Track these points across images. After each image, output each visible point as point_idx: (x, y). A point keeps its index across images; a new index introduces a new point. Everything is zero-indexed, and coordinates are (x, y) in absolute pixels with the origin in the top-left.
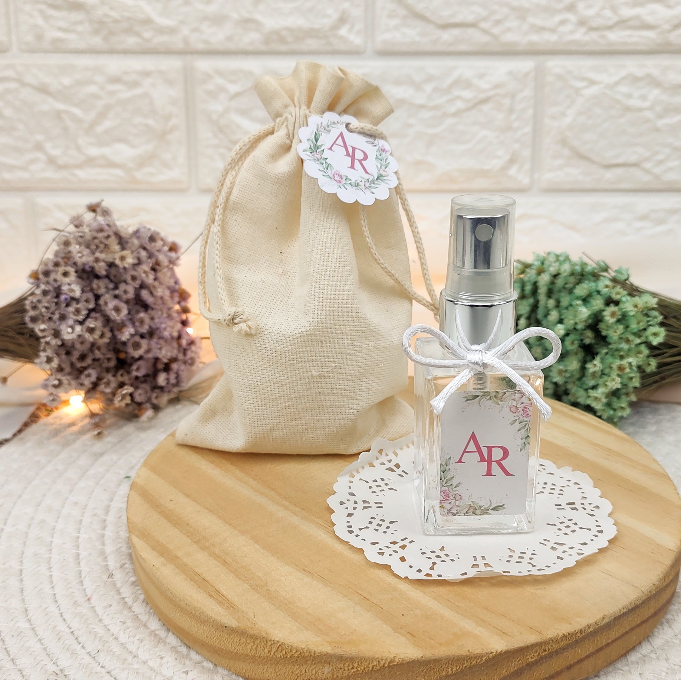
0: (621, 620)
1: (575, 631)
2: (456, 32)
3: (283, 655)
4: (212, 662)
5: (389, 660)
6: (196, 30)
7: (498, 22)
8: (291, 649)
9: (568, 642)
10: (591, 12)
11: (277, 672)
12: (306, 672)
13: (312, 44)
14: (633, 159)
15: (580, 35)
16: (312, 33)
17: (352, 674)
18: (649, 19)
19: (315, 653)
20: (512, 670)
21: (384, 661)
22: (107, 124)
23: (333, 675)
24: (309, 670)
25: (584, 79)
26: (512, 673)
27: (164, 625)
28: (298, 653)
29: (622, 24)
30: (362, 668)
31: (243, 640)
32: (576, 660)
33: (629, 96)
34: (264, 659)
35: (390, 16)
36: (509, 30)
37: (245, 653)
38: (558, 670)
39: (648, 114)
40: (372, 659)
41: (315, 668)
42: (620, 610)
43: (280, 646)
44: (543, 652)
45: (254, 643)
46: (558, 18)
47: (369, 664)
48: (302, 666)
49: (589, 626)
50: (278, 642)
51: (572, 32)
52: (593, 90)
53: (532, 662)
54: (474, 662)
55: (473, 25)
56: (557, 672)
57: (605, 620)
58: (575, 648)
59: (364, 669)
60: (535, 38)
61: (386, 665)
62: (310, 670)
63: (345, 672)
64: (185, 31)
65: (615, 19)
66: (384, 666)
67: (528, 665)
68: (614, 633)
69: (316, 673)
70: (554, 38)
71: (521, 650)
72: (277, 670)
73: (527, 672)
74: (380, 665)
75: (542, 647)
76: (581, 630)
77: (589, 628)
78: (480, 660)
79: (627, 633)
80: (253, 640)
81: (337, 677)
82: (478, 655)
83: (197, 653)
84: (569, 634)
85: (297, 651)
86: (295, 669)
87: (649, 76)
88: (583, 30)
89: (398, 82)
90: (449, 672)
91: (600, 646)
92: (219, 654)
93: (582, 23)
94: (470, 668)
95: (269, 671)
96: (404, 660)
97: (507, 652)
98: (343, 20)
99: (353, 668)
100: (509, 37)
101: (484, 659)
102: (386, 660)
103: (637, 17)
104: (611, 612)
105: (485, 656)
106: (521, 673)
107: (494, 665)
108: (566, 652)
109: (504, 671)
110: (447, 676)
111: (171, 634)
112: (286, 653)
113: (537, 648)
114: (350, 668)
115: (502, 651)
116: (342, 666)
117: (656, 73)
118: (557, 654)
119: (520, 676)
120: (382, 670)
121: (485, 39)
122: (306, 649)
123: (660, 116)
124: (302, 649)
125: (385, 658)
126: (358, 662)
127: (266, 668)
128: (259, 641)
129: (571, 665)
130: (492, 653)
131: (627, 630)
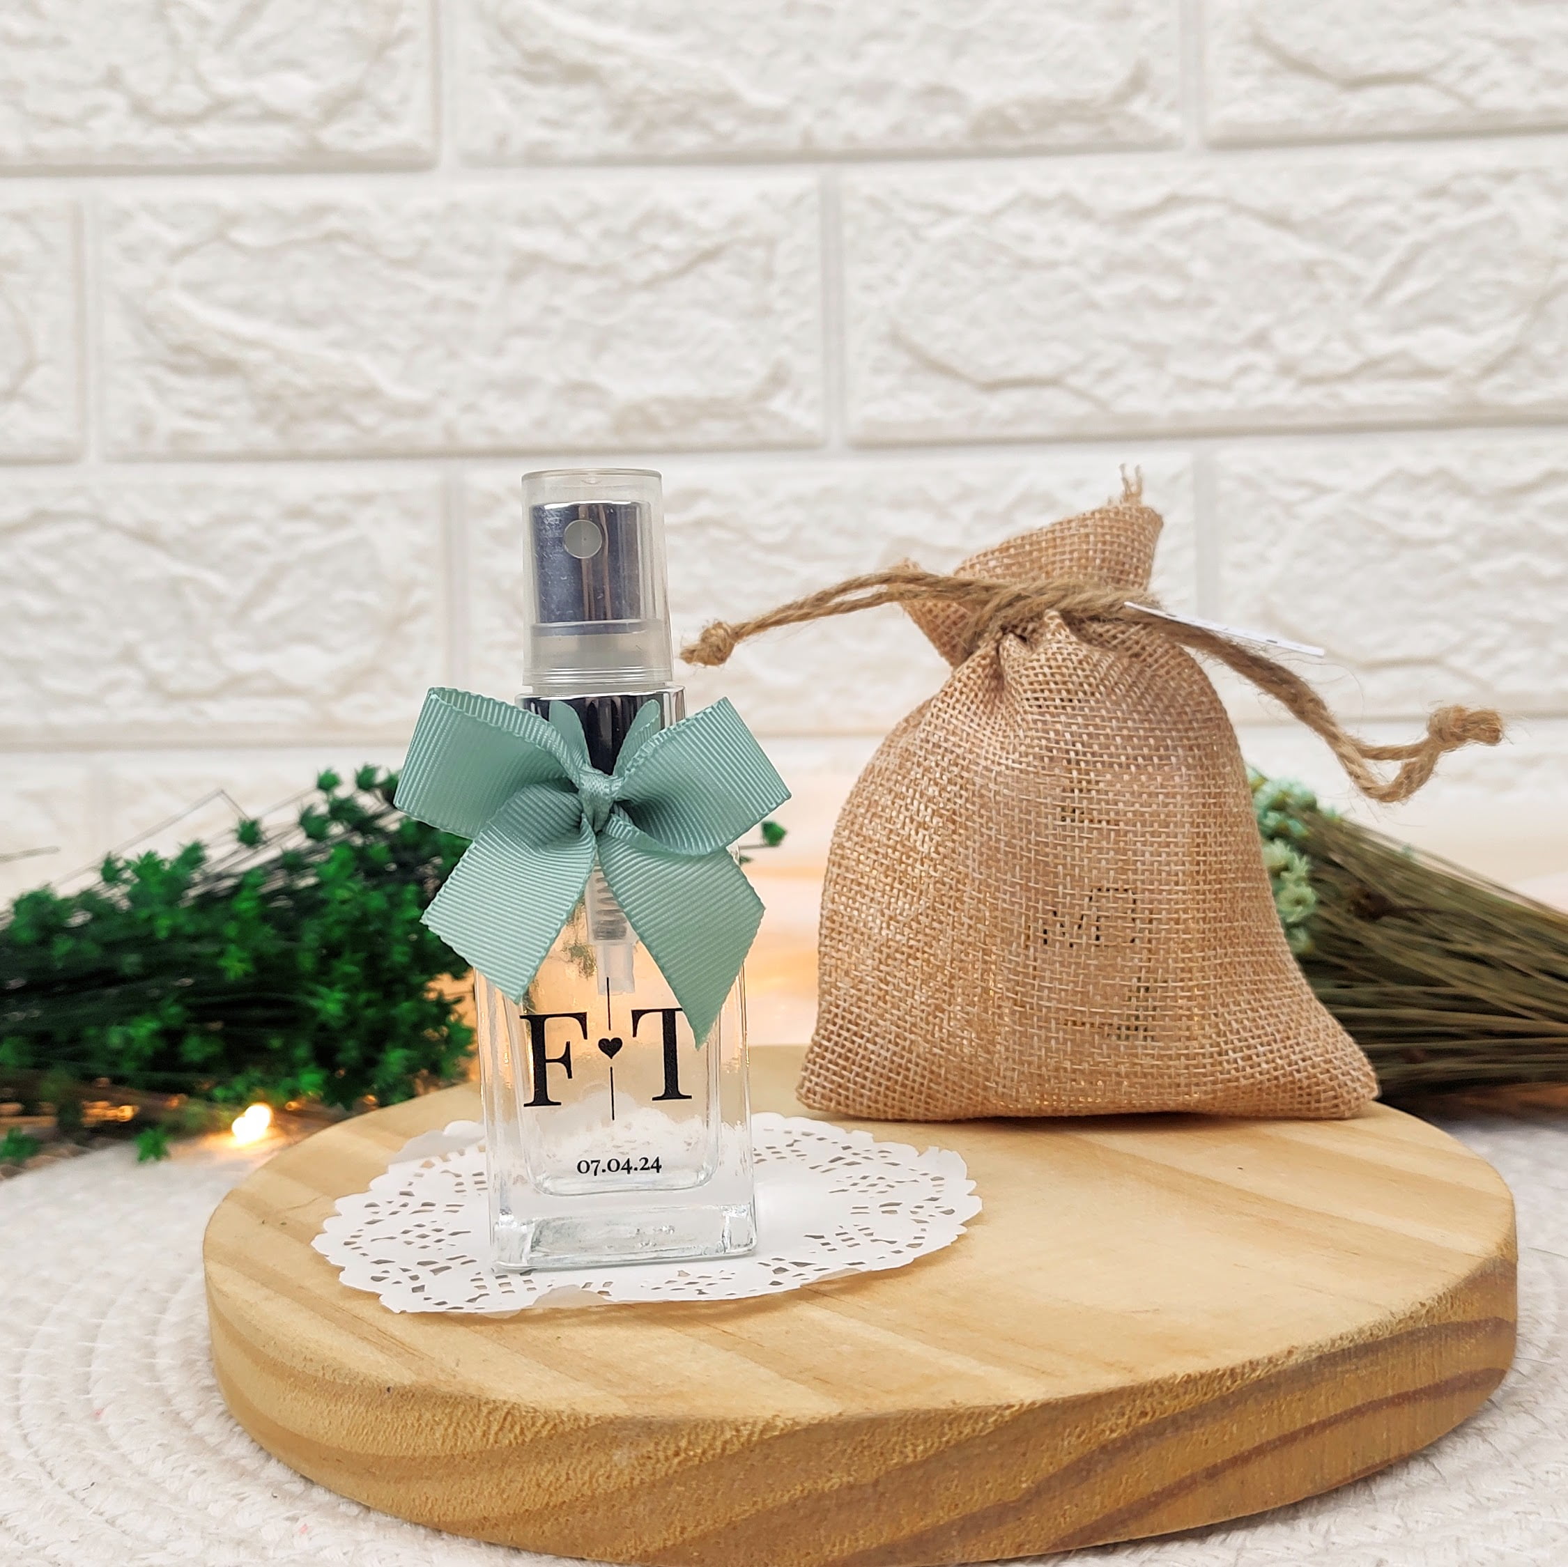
0: (1339, 1369)
1: (1218, 1370)
2: (1018, 397)
3: (516, 1438)
4: (359, 1504)
5: (759, 1427)
6: (469, 408)
7: (1106, 375)
8: (532, 1418)
9: (1200, 1397)
10: (1304, 347)
11: (504, 1491)
12: (568, 1479)
13: (717, 430)
14: (1425, 648)
15: (1284, 394)
16: (714, 408)
17: (676, 1472)
18: (1430, 357)
19: (588, 1419)
20: (1066, 1460)
21: (749, 1427)
22: (278, 604)
23: (632, 1479)
24: (574, 1470)
25: (1301, 484)
26: (1067, 1468)
27: (261, 1449)
28: (548, 1427)
29: (1372, 368)
30: (699, 1451)
31: (428, 1415)
32: (1228, 1456)
33: (1403, 516)
34: (474, 1459)
35: (877, 370)
36: (1130, 389)
37: (432, 1453)
38: (1184, 1475)
39: (1450, 552)
40: (721, 1425)
41: (590, 1463)
42: (1333, 1342)
43: (508, 1413)
44: (1139, 1418)
45: (451, 1419)
46: (1232, 363)
47: (714, 1438)
48: (560, 1461)
49: (1253, 1365)
50: (505, 1403)
51: (1266, 389)
52: (1323, 506)
53: (1114, 1441)
54: (967, 1430)
55: (1053, 382)
56: (1182, 1481)
57: (1294, 1357)
58: (1223, 1418)
59: (704, 1453)
60: (1186, 403)
61: (755, 1438)
62: (578, 1471)
63: (659, 1465)
64: (448, 410)
65: (1354, 360)
66: (749, 1440)
67: (1103, 1448)
68: (1326, 1403)
69: (591, 1477)
70: (1226, 402)
71: (1083, 1404)
72: (503, 1484)
73: (1104, 1470)
74: (742, 1440)
75: (1134, 1401)
76: (1232, 1370)
77: (1254, 1370)
78: (981, 1424)
79: (1358, 1412)
80: (447, 1411)
81: (642, 1482)
82: (977, 1411)
83: (329, 1490)
84: (1202, 1376)
85: (546, 1423)
86: (543, 1474)
87: (1441, 473)
88: (1289, 384)
89: (898, 504)
90: (907, 1457)
91: (1288, 1428)
92: (374, 1474)
93: (1286, 369)
94: (958, 1445)
95: (486, 1493)
96: (798, 1424)
97: (1047, 1406)
98: (778, 379)
99: (677, 1454)
100: (1130, 404)
101: (991, 1420)
102: (754, 1424)
103: (1402, 354)
104: (1310, 1341)
105: (994, 1413)
106: (1089, 1471)
107: (1016, 1441)
108: (1201, 1426)
109: (1045, 1460)
110: (905, 1468)
111: (273, 1462)
112: (522, 1432)
113: (1124, 1403)
114: (670, 1453)
115: (1033, 1403)
116: (651, 1447)
117: (1458, 465)
118: (1177, 1429)
119: (1087, 1478)
120: (747, 1452)
121: (1081, 408)
122: (568, 1411)
123: (1476, 556)
124: (559, 1413)
125: (751, 1420)
126: (689, 1434)
127: (478, 1484)
128: (462, 1408)
129: (1215, 1466)
130: (1010, 1407)
131: (1359, 1403)
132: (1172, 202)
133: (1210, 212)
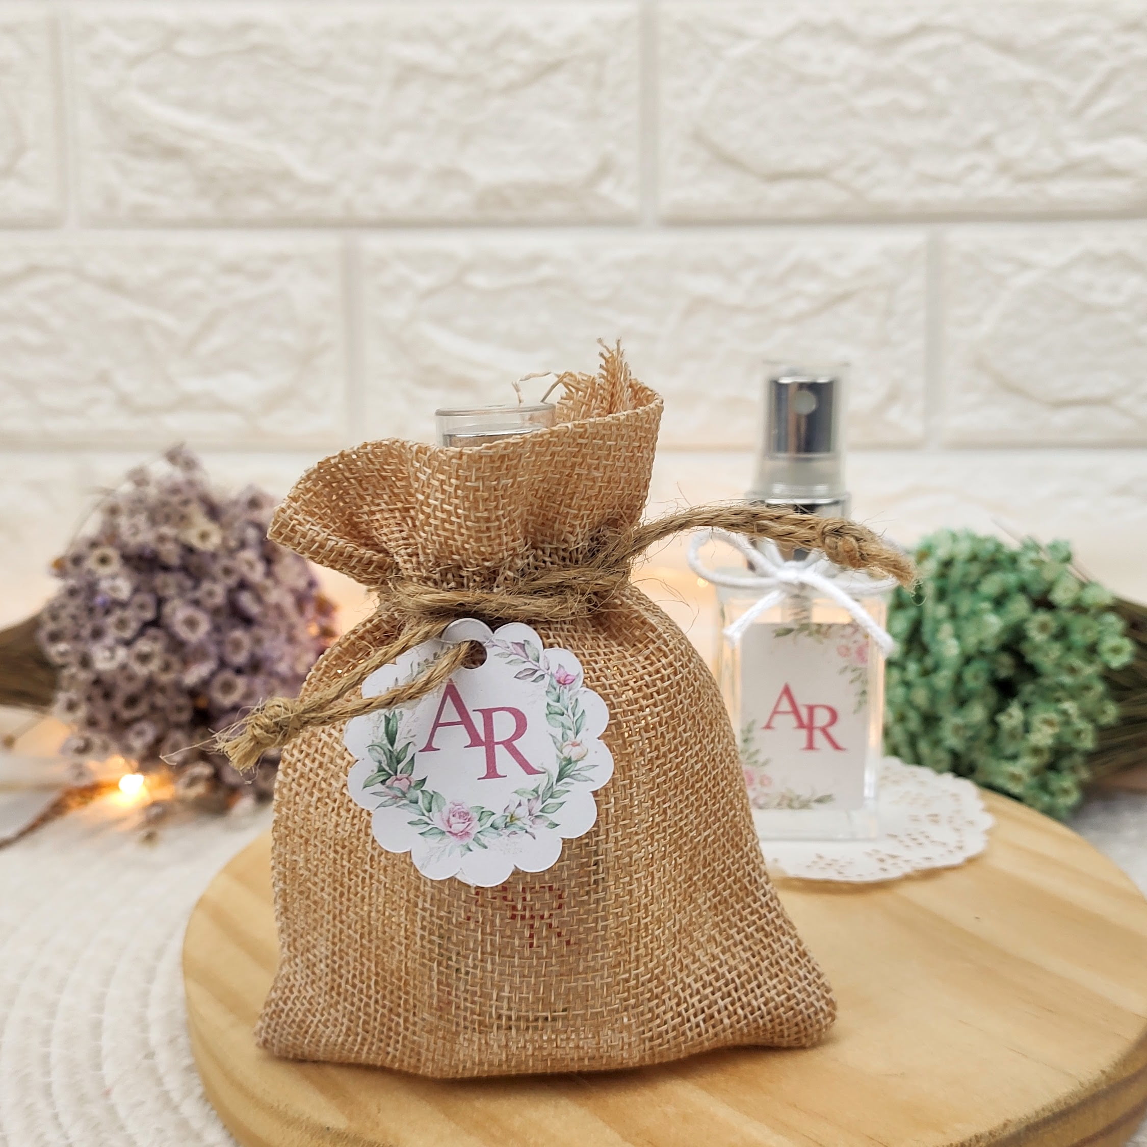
2: (793, 186)
6: (363, 188)
7: (863, 170)
10: (1019, 151)
13: (556, 209)
14: (1098, 391)
15: (1002, 189)
16: (554, 192)
18: (1118, 161)
22: (216, 340)
25: (1009, 260)
29: (1072, 169)
33: (1089, 287)
35: (684, 163)
36: (881, 182)
39: (1123, 317)
46: (962, 162)
51: (988, 184)
52: (1026, 278)
55: (821, 175)
60: (926, 194)
64: (347, 189)
65: (1058, 162)
70: (956, 193)
87: (1121, 254)
88: (1006, 180)
89: (696, 270)
93: (1005, 168)
98: (604, 169)
100: (883, 193)
103: (1096, 158)
117: (1134, 248)
121: (841, 196)
123: (1143, 322)
132: (921, 30)
133: (951, 39)
